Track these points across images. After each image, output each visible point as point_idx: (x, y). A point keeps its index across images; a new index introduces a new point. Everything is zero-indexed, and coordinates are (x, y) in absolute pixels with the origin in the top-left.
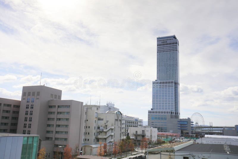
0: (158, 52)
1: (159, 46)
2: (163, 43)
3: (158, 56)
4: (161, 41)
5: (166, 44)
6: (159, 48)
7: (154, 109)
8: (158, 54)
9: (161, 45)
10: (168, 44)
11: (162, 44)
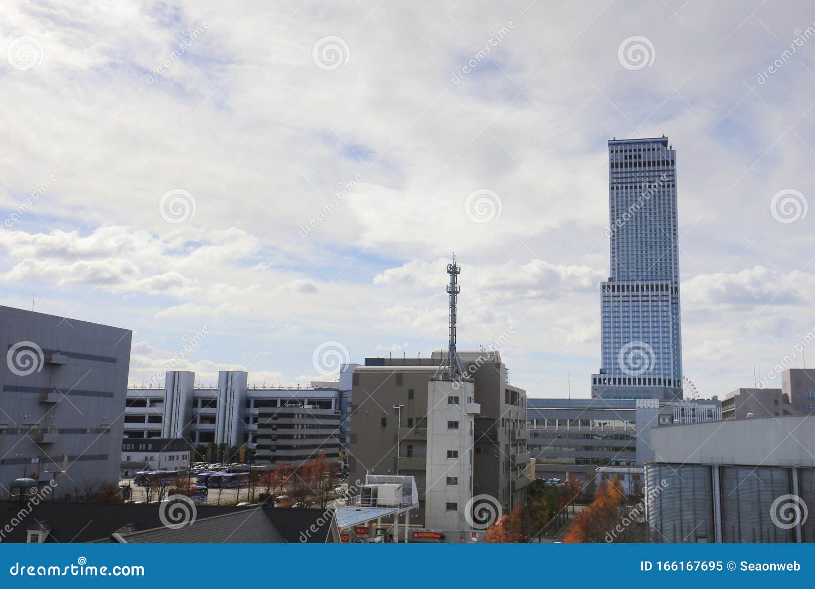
0: (612, 188)
1: (615, 170)
2: (628, 161)
3: (612, 199)
4: (621, 151)
5: (640, 163)
6: (615, 175)
7: (608, 371)
8: (612, 194)
9: (621, 164)
10: (645, 163)
11: (626, 164)
